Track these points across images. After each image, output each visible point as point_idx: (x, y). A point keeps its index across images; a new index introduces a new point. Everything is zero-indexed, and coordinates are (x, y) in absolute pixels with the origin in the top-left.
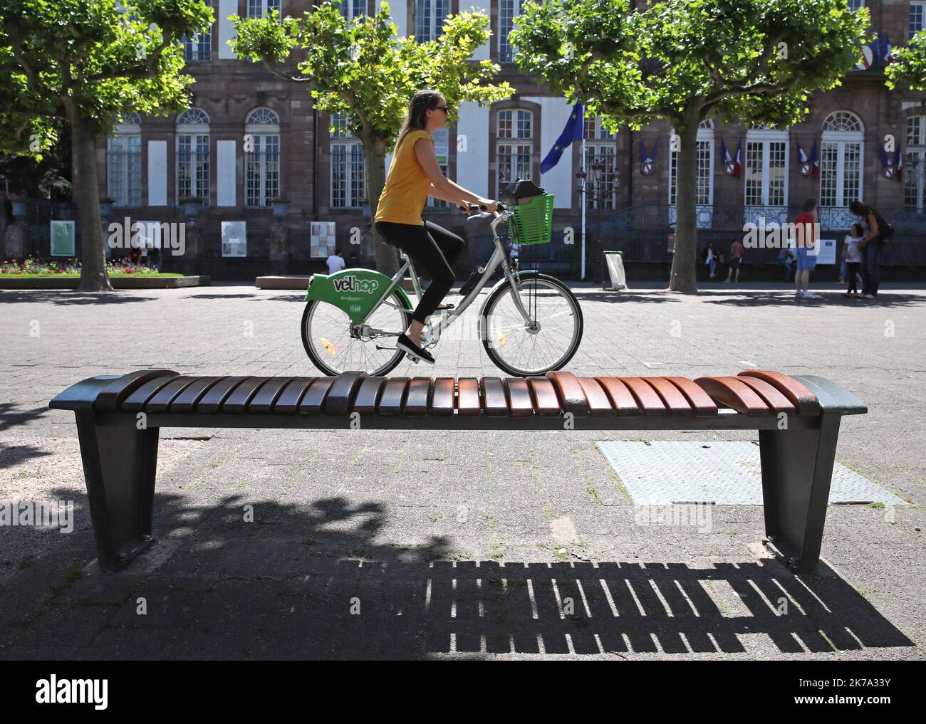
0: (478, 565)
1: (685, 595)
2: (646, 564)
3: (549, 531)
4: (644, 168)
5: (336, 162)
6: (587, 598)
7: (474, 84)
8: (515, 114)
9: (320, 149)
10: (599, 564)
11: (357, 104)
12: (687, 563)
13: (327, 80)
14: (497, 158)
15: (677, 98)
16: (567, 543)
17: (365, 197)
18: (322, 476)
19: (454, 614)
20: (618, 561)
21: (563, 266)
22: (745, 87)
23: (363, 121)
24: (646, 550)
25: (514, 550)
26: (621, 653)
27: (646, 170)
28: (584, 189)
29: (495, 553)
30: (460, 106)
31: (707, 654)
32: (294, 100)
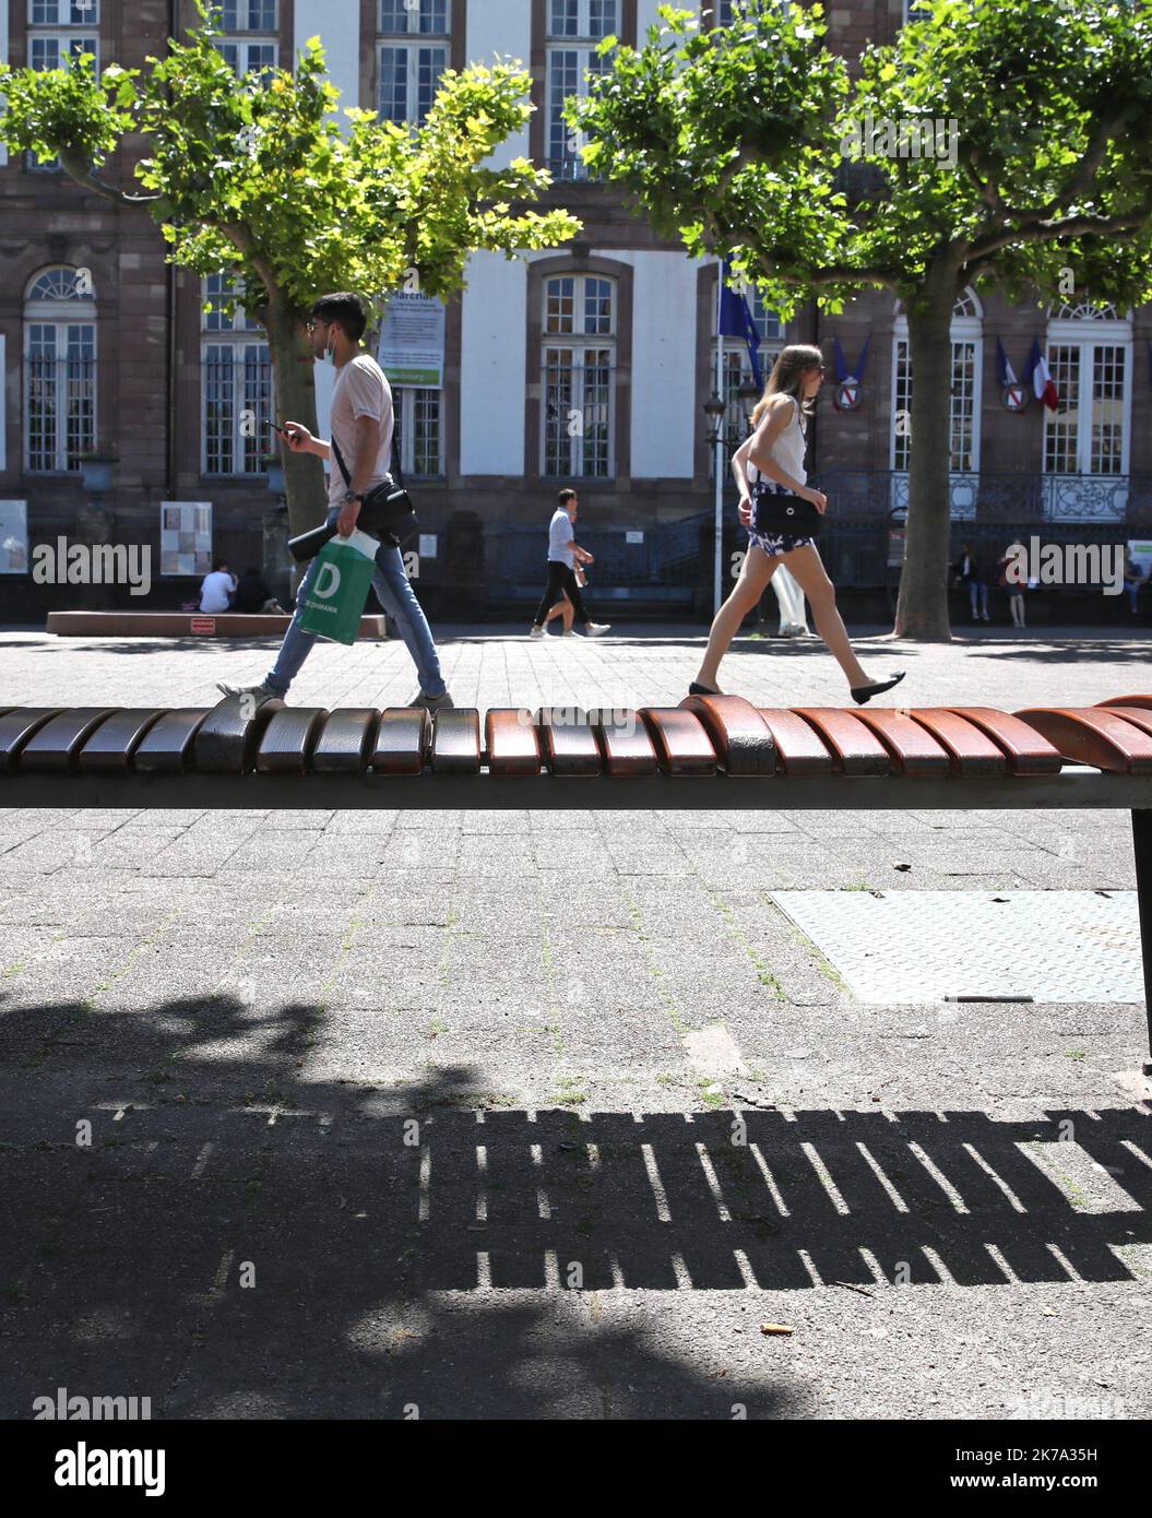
0: (532, 1117)
1: (989, 1170)
2: (897, 1114)
3: (683, 1053)
4: (841, 397)
5: (213, 381)
6: (776, 1179)
7: (498, 214)
8: (579, 286)
9: (181, 353)
10: (795, 1113)
11: (258, 252)
12: (986, 1110)
13: (194, 197)
14: (543, 376)
15: (912, 245)
16: (722, 1075)
17: (273, 451)
18: (186, 955)
19: (482, 1214)
20: (836, 1108)
21: (678, 594)
22: (1049, 222)
23: (268, 288)
24: (895, 1087)
25: (609, 1089)
26: (859, 1286)
27: (845, 400)
28: (720, 437)
29: (568, 1094)
30: (469, 260)
31: (1049, 1285)
32: (127, 252)
